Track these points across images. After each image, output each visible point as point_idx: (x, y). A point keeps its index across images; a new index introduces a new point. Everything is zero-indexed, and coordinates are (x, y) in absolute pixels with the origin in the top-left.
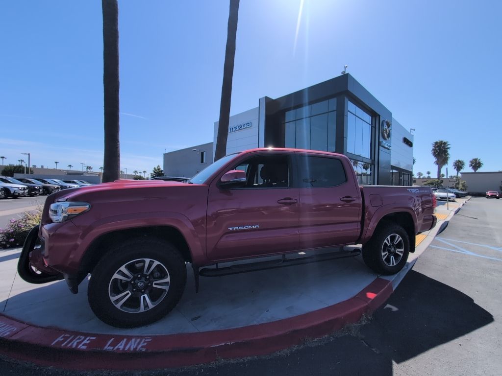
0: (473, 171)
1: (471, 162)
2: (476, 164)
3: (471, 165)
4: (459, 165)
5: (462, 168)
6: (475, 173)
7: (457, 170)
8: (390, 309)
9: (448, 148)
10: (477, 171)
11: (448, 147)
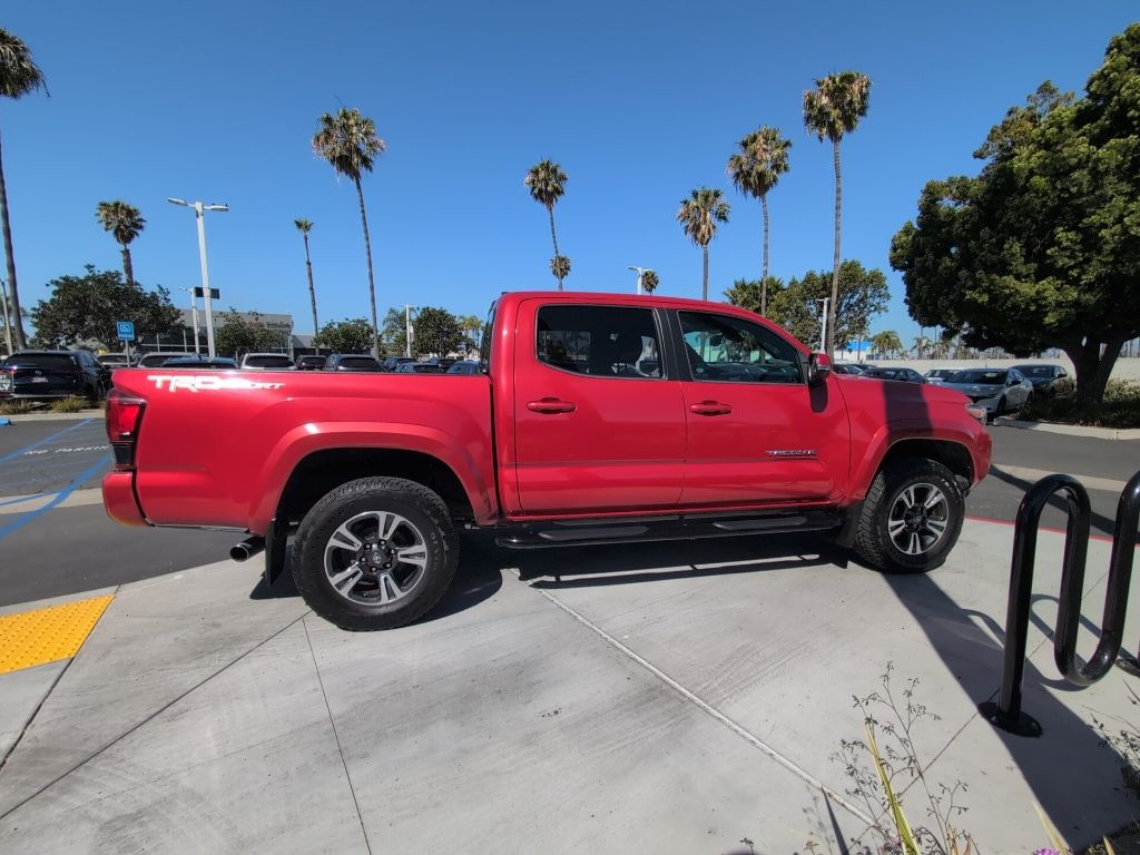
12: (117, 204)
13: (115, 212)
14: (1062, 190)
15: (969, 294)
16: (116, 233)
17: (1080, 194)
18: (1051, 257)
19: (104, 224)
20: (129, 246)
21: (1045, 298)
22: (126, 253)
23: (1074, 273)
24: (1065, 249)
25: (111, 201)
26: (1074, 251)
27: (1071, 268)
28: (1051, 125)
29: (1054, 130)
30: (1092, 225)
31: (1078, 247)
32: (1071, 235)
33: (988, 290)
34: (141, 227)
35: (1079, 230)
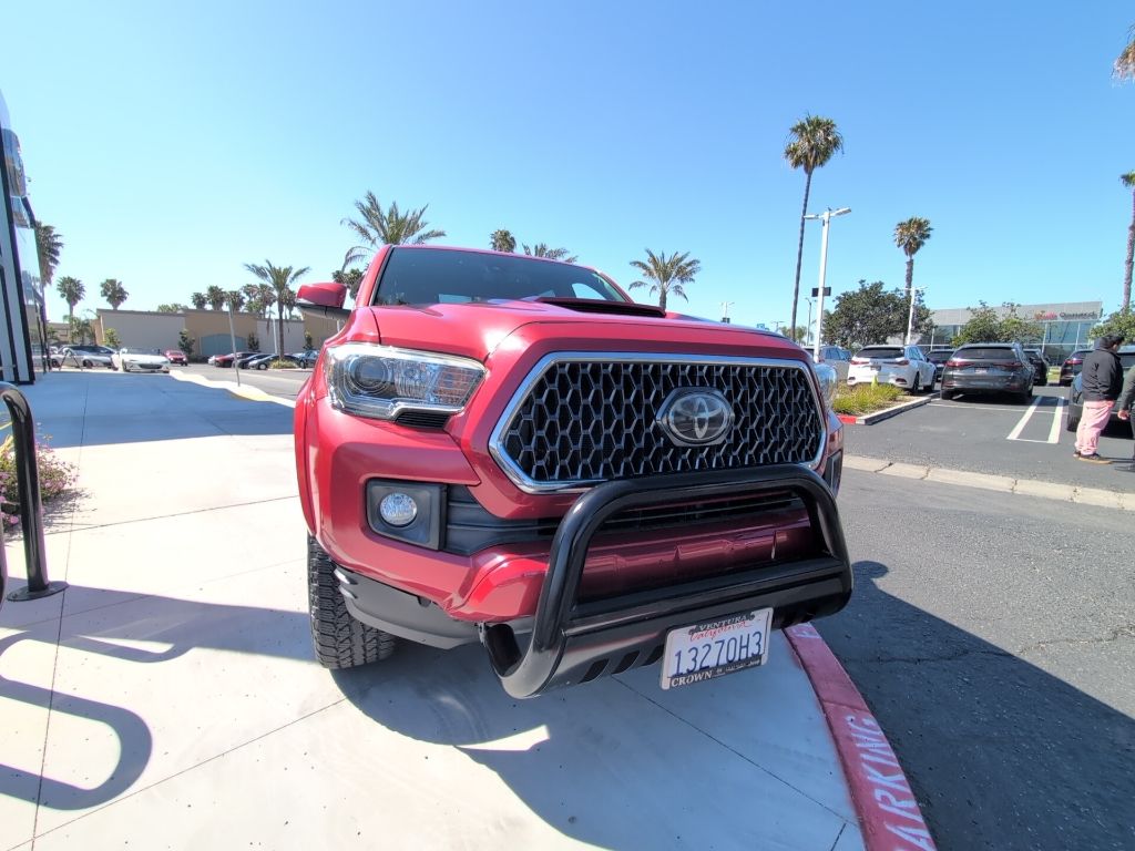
0: (110, 307)
1: (102, 285)
2: (114, 291)
3: (105, 294)
4: (72, 291)
5: (79, 298)
6: (115, 311)
7: (68, 300)
9: (59, 244)
10: (120, 308)
11: (56, 240)
12: (910, 221)
13: (908, 229)
16: (905, 247)
19: (897, 243)
20: (914, 257)
22: (911, 263)
25: (906, 220)
34: (928, 236)
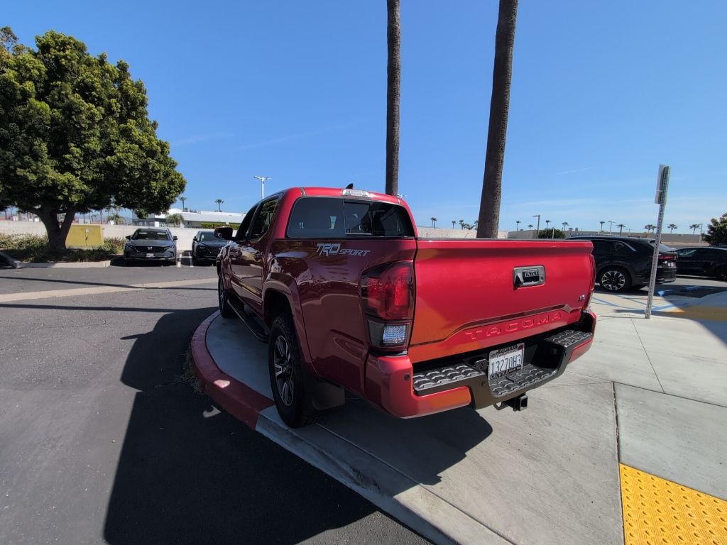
8: (210, 410)
14: (76, 123)
15: (20, 172)
17: (84, 129)
18: (67, 160)
21: (73, 186)
23: (79, 173)
24: (75, 157)
26: (79, 160)
27: (78, 170)
28: (34, 68)
29: (36, 72)
30: (88, 149)
31: (82, 159)
32: (79, 150)
33: (35, 173)
35: (81, 148)
